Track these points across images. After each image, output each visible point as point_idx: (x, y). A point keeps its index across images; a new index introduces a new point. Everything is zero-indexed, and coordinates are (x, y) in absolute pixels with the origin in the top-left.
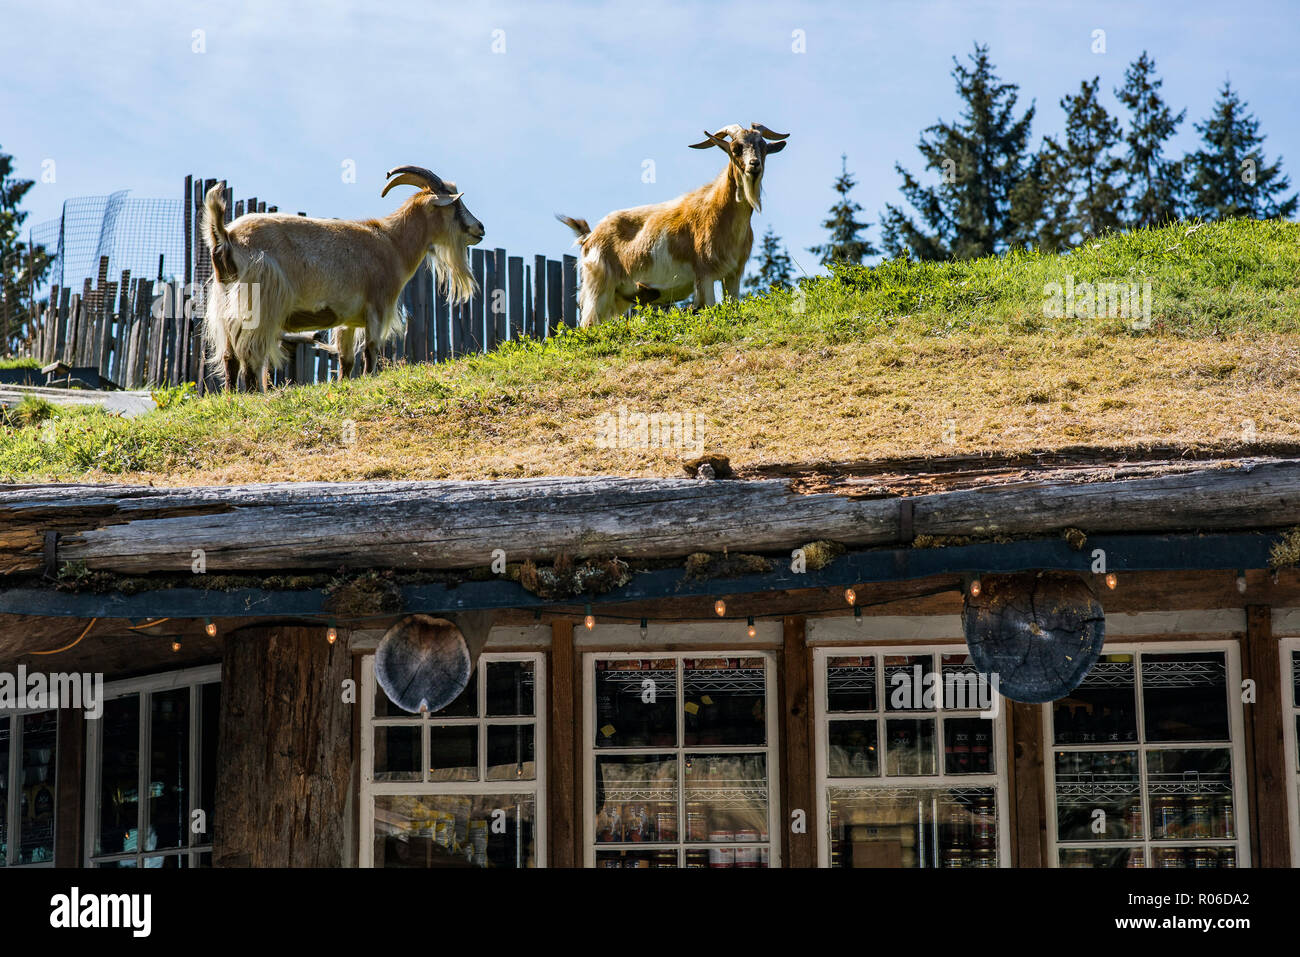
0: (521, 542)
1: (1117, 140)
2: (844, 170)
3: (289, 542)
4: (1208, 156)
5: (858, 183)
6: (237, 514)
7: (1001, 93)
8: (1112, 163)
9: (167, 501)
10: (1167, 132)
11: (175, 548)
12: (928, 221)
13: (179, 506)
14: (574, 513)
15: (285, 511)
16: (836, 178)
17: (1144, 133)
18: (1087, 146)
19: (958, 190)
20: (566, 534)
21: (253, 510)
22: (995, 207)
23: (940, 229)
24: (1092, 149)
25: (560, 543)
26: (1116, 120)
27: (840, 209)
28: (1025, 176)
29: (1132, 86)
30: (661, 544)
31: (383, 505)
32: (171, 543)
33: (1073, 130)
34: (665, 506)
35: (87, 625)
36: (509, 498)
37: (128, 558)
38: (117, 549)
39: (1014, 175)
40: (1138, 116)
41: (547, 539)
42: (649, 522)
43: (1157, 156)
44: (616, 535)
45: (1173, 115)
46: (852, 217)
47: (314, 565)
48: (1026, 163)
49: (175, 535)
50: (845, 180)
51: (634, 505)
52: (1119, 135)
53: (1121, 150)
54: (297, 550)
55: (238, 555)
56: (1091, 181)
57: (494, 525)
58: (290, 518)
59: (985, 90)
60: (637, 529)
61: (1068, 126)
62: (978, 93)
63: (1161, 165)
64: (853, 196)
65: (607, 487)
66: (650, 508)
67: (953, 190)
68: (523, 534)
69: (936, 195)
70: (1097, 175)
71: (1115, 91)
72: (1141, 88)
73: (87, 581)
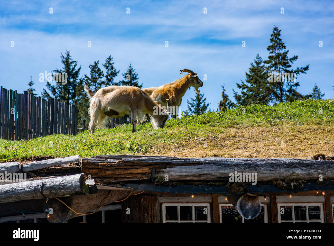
0: (276, 175)
1: (103, 77)
2: (31, 80)
3: (217, 173)
4: (125, 82)
5: (34, 83)
6: (204, 165)
7: (73, 63)
8: (101, 82)
9: (185, 161)
10: (115, 75)
11: (187, 174)
12: (53, 94)
13: (188, 163)
14: (290, 168)
15: (217, 165)
16: (29, 82)
17: (109, 75)
18: (95, 78)
19: (60, 87)
20: (288, 173)
21: (208, 165)
22: (70, 91)
23: (56, 96)
24: (96, 78)
25: (286, 175)
26: (102, 71)
27: (30, 90)
28: (78, 84)
29: (107, 63)
30: (311, 176)
31: (241, 164)
32: (186, 173)
33: (92, 73)
34: (313, 167)
35: (129, 194)
36: (273, 163)
37: (174, 176)
38: (172, 174)
39: (75, 84)
40: (108, 71)
41: (283, 174)
42: (309, 171)
43: (112, 81)
44: (300, 174)
45: (117, 71)
46: (32, 92)
47: (222, 179)
48: (78, 81)
49: (188, 170)
50: (31, 83)
51: (305, 166)
52: (103, 75)
53: (104, 79)
54: (219, 176)
55: (203, 176)
56: (96, 86)
57: (270, 170)
58: (218, 167)
59: (68, 62)
60: (306, 172)
61: (91, 72)
62: (67, 62)
63: (113, 83)
64: (33, 87)
65: (297, 161)
66: (309, 167)
67: (59, 87)
68: (277, 173)
69: (55, 88)
70: (97, 85)
71: (103, 64)
72: (109, 64)
73: (163, 182)
